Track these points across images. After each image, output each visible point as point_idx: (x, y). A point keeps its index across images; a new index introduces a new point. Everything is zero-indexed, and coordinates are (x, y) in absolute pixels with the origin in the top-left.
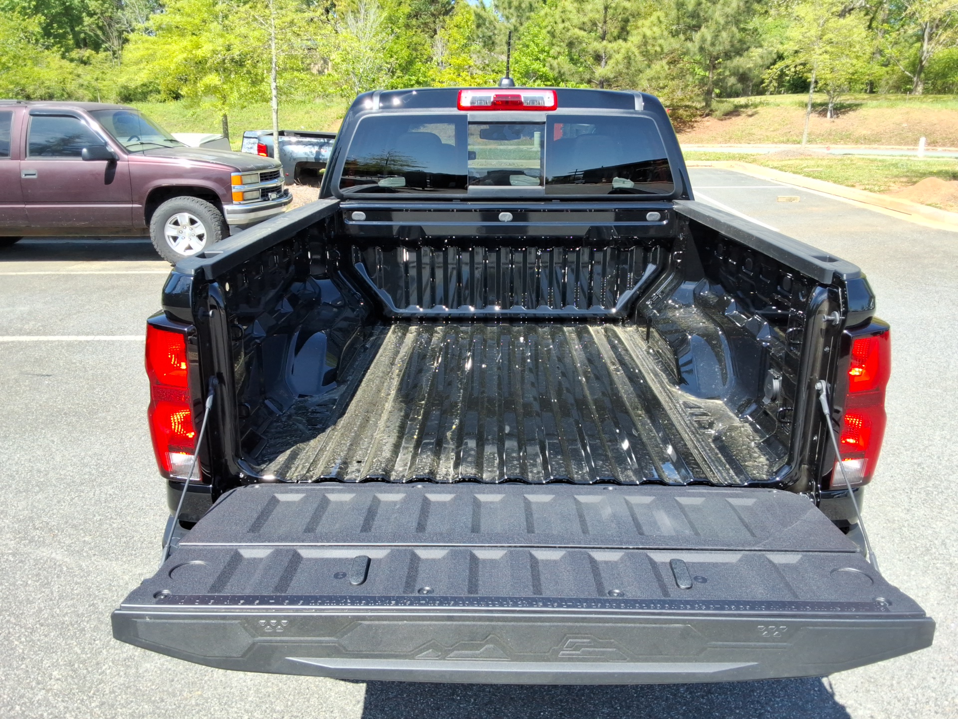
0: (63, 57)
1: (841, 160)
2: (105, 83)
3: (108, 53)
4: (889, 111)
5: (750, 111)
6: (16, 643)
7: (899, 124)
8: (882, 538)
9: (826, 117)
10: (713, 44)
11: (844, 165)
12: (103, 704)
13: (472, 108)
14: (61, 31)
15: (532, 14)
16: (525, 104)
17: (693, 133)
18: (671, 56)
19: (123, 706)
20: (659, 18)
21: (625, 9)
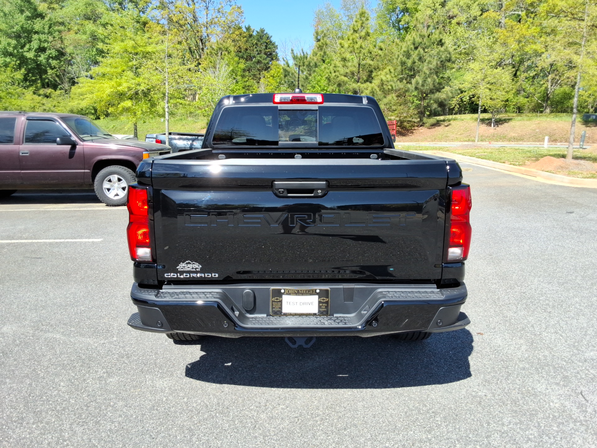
0: (34, 93)
1: (498, 149)
2: (59, 108)
3: (62, 91)
4: (528, 122)
5: (446, 123)
6: (39, 372)
7: (535, 130)
8: (500, 324)
9: (491, 126)
10: (423, 85)
11: (500, 152)
12: (89, 395)
13: (281, 103)
14: (34, 78)
15: (317, 69)
16: (307, 101)
17: (413, 136)
18: (399, 92)
19: (99, 396)
20: (390, 70)
21: (370, 65)
